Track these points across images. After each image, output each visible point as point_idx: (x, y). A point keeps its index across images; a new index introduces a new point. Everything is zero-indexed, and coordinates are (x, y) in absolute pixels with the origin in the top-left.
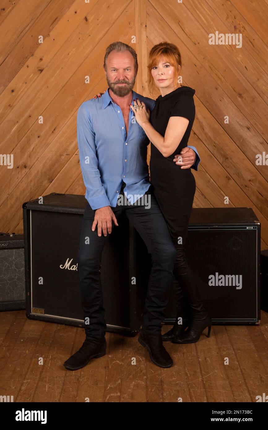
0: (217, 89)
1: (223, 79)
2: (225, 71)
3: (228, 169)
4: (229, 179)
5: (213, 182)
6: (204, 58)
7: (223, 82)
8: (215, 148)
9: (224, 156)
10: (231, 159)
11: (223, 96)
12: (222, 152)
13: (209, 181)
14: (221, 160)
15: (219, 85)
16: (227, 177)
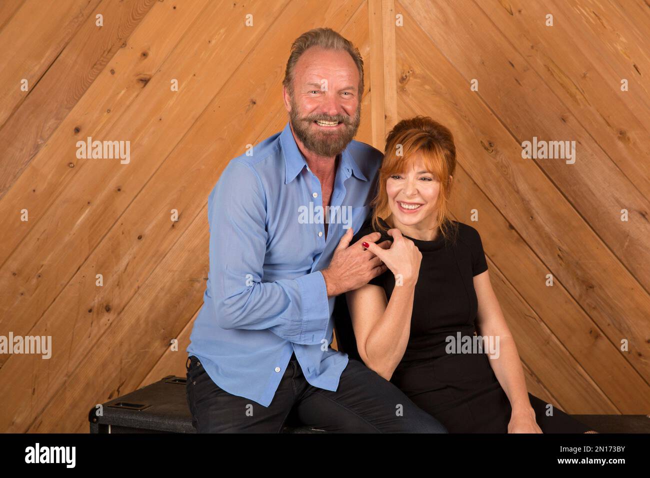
0: (564, 120)
1: (579, 96)
2: (585, 76)
3: (594, 314)
4: (597, 337)
5: (558, 342)
6: (532, 47)
7: (579, 104)
8: (560, 261)
9: (583, 282)
10: (601, 287)
11: (580, 137)
12: (579, 273)
13: (547, 342)
14: (576, 292)
15: (570, 112)
16: (591, 332)
